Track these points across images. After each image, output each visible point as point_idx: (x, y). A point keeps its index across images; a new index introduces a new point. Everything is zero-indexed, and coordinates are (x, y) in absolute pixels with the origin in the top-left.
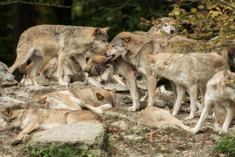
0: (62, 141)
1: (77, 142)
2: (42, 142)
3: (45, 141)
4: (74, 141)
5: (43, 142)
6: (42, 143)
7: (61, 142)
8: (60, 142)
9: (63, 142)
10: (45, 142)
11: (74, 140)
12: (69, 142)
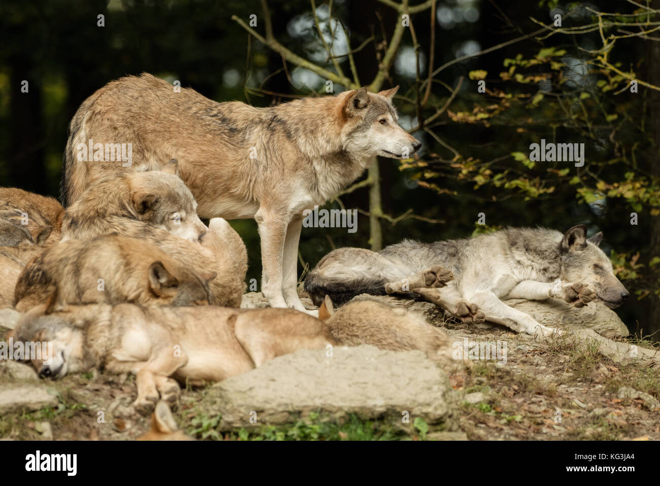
0: (335, 404)
1: (388, 410)
2: (272, 409)
3: (279, 405)
4: (381, 406)
5: (276, 411)
6: (271, 412)
7: (334, 410)
8: (329, 409)
9: (340, 409)
10: (280, 409)
11: (378, 403)
12: (362, 408)
